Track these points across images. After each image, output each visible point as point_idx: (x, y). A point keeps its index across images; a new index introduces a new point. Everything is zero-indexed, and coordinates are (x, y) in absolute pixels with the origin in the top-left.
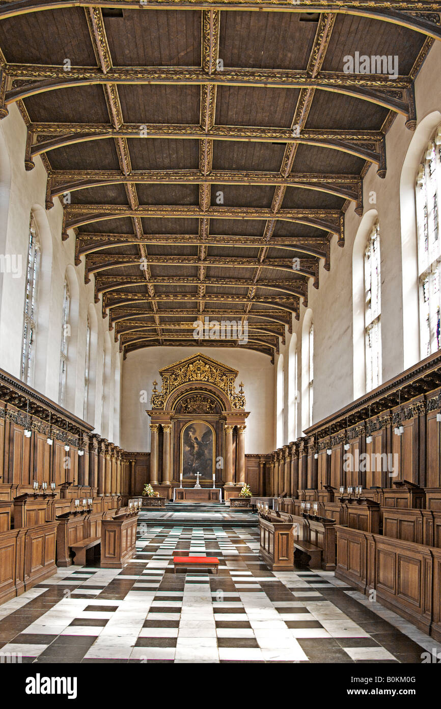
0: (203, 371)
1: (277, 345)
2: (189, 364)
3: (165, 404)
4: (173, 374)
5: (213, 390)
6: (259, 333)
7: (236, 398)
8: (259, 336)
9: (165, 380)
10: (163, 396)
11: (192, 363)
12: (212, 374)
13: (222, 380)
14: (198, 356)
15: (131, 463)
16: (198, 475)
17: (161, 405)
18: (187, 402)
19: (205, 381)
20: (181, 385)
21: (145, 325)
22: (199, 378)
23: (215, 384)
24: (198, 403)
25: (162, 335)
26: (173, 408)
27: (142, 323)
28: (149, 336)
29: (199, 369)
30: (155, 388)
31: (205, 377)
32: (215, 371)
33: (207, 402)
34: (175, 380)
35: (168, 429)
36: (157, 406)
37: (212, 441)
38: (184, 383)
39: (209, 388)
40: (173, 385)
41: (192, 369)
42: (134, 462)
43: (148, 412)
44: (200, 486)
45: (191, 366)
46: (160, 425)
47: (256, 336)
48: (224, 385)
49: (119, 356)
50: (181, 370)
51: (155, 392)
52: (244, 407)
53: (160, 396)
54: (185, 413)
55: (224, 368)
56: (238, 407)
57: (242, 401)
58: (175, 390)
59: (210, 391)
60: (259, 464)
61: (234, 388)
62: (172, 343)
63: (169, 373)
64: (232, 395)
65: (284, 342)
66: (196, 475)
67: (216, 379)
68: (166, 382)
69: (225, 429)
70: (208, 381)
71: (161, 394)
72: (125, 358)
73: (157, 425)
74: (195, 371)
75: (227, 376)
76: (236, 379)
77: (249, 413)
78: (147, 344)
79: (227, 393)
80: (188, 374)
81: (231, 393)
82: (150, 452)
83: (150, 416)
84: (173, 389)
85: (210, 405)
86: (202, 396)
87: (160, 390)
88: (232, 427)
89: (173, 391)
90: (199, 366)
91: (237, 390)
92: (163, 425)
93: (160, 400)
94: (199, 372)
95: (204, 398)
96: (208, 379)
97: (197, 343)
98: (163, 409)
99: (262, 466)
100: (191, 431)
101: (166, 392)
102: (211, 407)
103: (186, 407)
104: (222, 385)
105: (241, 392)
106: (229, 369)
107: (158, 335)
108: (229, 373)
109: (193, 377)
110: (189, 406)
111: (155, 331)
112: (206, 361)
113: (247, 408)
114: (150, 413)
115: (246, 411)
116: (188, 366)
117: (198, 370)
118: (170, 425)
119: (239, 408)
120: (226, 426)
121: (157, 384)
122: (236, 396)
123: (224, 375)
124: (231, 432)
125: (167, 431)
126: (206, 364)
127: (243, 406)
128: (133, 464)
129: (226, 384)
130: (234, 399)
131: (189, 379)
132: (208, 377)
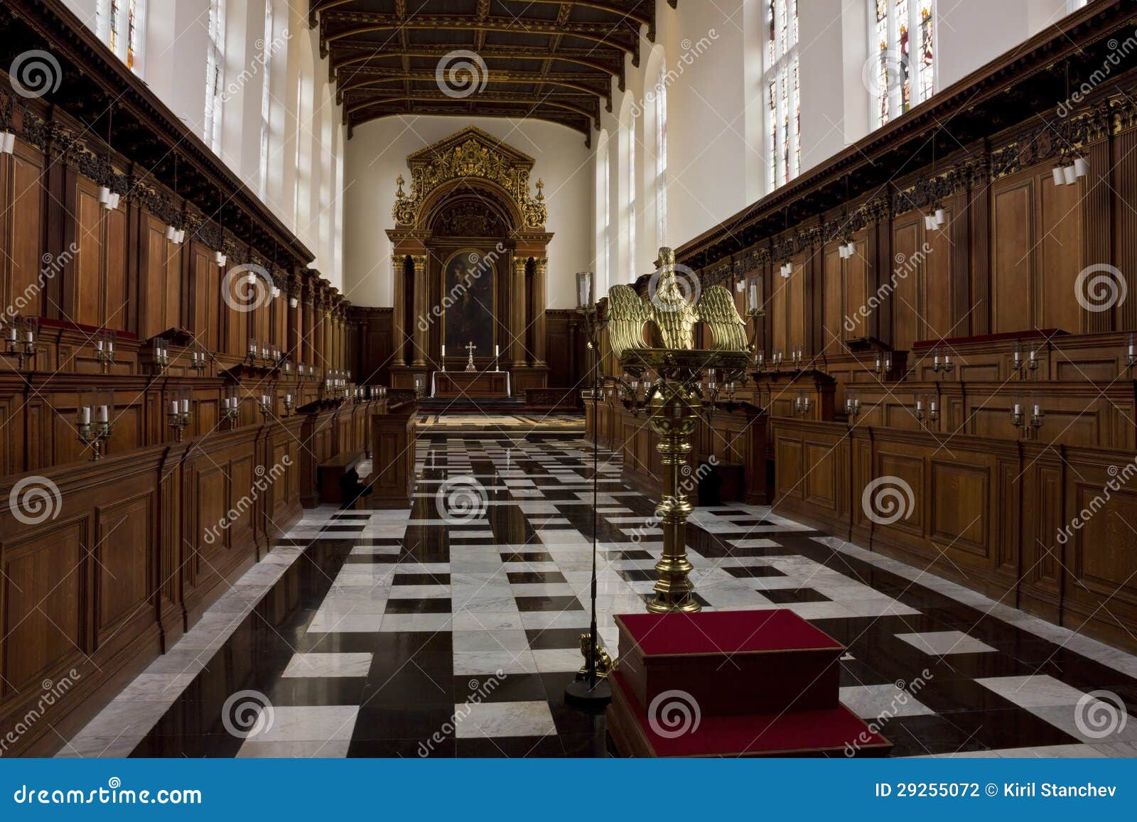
0: (478, 159)
1: (596, 114)
2: (455, 147)
3: (416, 218)
4: (429, 164)
5: (495, 194)
6: (568, 90)
7: (531, 208)
8: (569, 96)
9: (416, 174)
10: (413, 203)
11: (460, 145)
12: (492, 164)
13: (509, 175)
14: (469, 132)
15: (360, 327)
16: (471, 347)
17: (409, 220)
18: (451, 216)
19: (480, 177)
20: (444, 184)
21: (386, 74)
22: (471, 172)
23: (497, 182)
24: (470, 216)
25: (412, 93)
26: (429, 226)
27: (380, 71)
28: (389, 95)
29: (471, 155)
30: (400, 190)
31: (481, 170)
32: (497, 159)
33: (484, 215)
34: (433, 174)
35: (422, 264)
36: (404, 223)
37: (492, 286)
38: (448, 179)
39: (488, 189)
40: (430, 183)
41: (459, 154)
42: (367, 325)
43: (388, 232)
44: (474, 367)
45: (458, 149)
46: (409, 257)
47: (563, 96)
48: (512, 185)
49: (341, 130)
50: (442, 156)
51: (400, 196)
52: (544, 224)
53: (409, 203)
54: (448, 235)
55: (511, 153)
56: (534, 224)
57: (541, 213)
58: (432, 193)
59: (489, 195)
60: (569, 328)
61: (528, 189)
62: (425, 108)
63: (421, 161)
64: (524, 203)
65: (609, 108)
66: (467, 347)
67: (498, 173)
68: (418, 178)
69: (514, 265)
70: (485, 177)
71: (411, 201)
72: (350, 135)
73: (404, 256)
74: (464, 159)
75: (516, 168)
76: (531, 173)
77: (551, 235)
78: (385, 110)
79: (516, 199)
80: (453, 164)
81: (522, 200)
82: (392, 306)
83: (391, 239)
84: (430, 191)
85: (488, 221)
86: (476, 205)
87: (408, 192)
88: (524, 261)
89: (430, 195)
90: (471, 150)
91: (532, 194)
92: (413, 257)
93: (408, 210)
94: (471, 161)
95: (479, 208)
96: (486, 173)
97: (467, 109)
98: (412, 227)
99: (572, 331)
100: (458, 269)
101: (418, 197)
102: (489, 224)
103: (450, 224)
104: (508, 185)
105: (540, 198)
106: (518, 156)
107: (405, 93)
108: (521, 163)
109: (461, 170)
110: (455, 223)
111: (400, 85)
112: (484, 140)
113: (548, 226)
114: (392, 235)
115: (547, 231)
116: (454, 150)
117: (470, 157)
118: (425, 257)
119: (537, 225)
120: (515, 258)
121: (403, 182)
122: (530, 203)
123: (512, 165)
124: (522, 269)
125: (419, 267)
126: (482, 146)
127: (541, 221)
128: (365, 328)
129: (515, 183)
130: (528, 209)
131: (456, 174)
132: (486, 169)
